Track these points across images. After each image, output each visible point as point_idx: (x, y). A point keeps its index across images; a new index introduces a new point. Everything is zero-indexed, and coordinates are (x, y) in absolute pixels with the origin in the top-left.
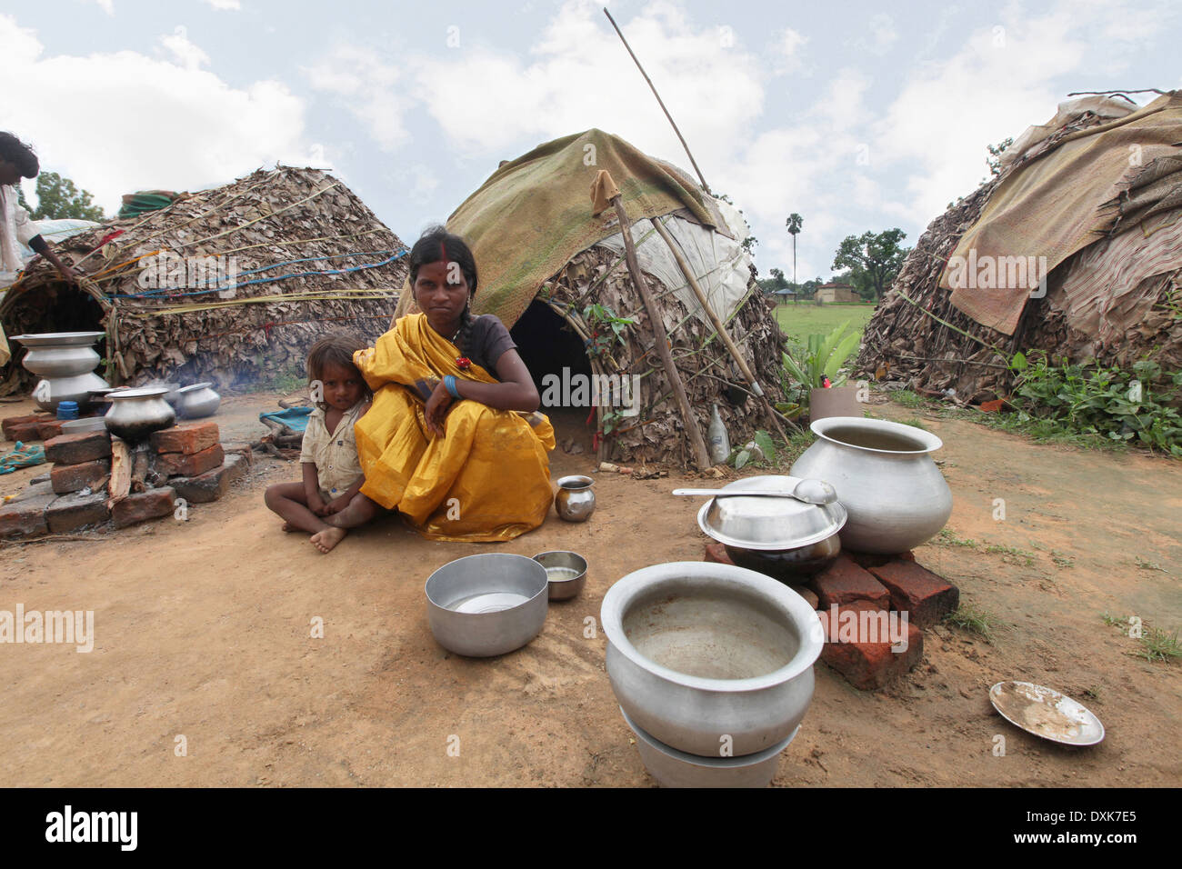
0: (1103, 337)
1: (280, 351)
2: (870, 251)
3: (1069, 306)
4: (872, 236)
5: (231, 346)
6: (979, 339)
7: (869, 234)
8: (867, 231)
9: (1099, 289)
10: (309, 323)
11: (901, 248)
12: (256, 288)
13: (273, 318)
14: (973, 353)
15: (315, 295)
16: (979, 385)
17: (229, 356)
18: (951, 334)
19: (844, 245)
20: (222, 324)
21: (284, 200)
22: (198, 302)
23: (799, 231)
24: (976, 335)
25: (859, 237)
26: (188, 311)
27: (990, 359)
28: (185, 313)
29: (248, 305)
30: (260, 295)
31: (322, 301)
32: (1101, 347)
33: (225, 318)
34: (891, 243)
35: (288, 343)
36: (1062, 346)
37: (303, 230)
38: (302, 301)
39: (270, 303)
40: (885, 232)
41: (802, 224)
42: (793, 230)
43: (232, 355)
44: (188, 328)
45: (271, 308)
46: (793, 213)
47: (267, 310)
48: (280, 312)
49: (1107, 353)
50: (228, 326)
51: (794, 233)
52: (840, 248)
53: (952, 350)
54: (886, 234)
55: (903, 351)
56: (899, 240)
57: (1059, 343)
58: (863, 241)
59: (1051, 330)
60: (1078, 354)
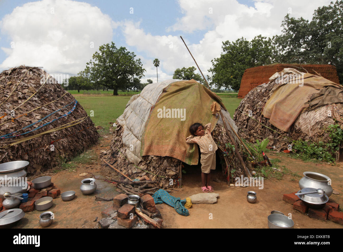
0: (311, 135)
1: (57, 153)
2: (185, 74)
3: (301, 126)
4: (185, 69)
5: (40, 154)
6: (279, 133)
7: (184, 68)
8: (183, 67)
9: (308, 123)
10: (65, 139)
11: (195, 73)
12: (45, 127)
13: (53, 139)
14: (278, 137)
15: (63, 126)
16: (282, 145)
17: (40, 158)
18: (270, 130)
19: (176, 72)
20: (37, 145)
21: (38, 85)
22: (26, 137)
23: (158, 66)
24: (278, 132)
25: (181, 69)
26: (23, 141)
27: (283, 139)
28: (22, 143)
29: (43, 135)
30: (47, 130)
31: (65, 128)
32: (310, 137)
33: (37, 142)
34: (192, 72)
35: (59, 149)
36: (301, 136)
37: (47, 98)
38: (60, 130)
39: (51, 133)
40: (189, 68)
41: (160, 63)
42: (157, 65)
43: (41, 157)
44: (24, 149)
45: (52, 135)
46: (156, 58)
47: (51, 136)
48: (55, 136)
49: (311, 139)
50: (39, 146)
51: (156, 67)
52: (174, 73)
53: (271, 135)
54: (190, 68)
55: (254, 134)
56: (194, 70)
57: (300, 135)
58: (182, 71)
59: (298, 132)
60: (305, 138)
